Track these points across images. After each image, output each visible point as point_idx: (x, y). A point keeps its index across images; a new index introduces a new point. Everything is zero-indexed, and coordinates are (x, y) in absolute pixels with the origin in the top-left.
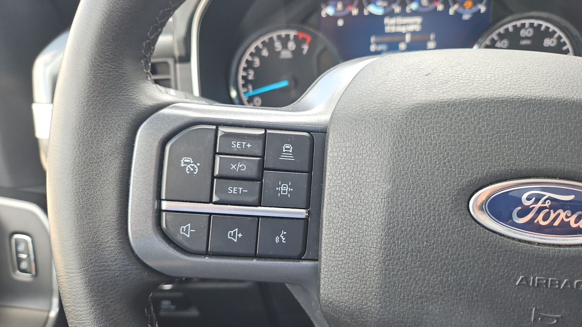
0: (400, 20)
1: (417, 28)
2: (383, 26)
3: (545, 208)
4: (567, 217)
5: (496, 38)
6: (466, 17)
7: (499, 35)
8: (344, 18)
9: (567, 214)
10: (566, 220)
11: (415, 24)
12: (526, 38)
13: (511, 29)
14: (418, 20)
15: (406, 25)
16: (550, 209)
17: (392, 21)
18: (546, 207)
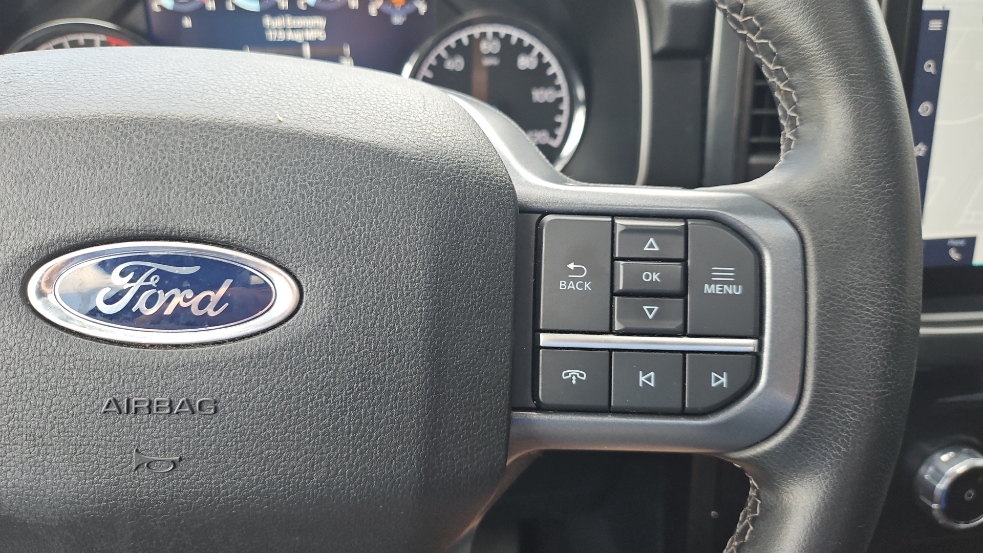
0: (290, 21)
1: (321, 35)
2: (262, 30)
3: (150, 287)
4: (185, 300)
5: (444, 54)
6: (398, 20)
7: (448, 49)
8: (192, 14)
9: (185, 295)
10: (184, 305)
11: (316, 28)
12: (490, 55)
13: (466, 41)
14: (321, 22)
15: (302, 29)
16: (158, 289)
17: (278, 22)
18: (151, 285)
